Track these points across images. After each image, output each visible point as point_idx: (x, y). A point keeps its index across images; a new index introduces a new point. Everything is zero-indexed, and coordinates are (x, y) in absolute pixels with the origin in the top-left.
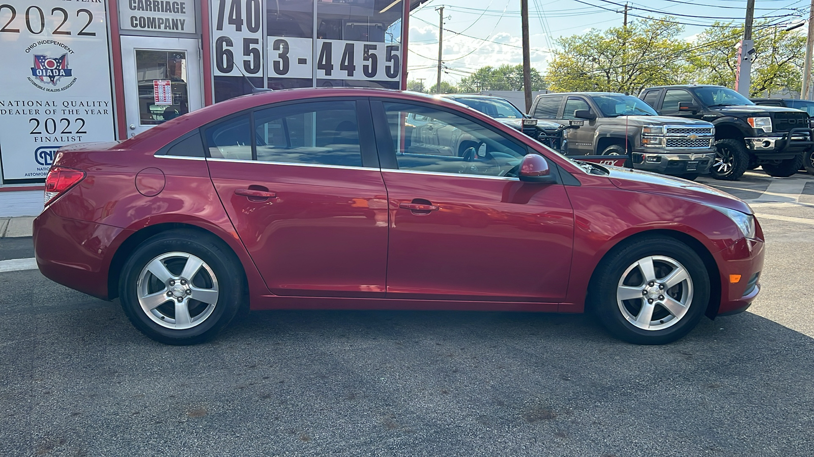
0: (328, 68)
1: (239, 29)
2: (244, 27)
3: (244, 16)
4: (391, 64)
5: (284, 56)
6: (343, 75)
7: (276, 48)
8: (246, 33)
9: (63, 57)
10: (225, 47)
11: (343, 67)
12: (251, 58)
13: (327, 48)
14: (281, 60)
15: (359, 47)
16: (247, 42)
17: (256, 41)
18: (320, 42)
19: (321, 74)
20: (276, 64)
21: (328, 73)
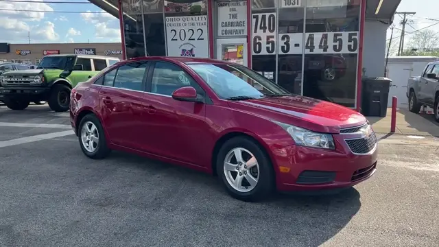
0: (312, 48)
1: (264, 32)
2: (267, 30)
3: (267, 25)
4: (352, 43)
5: (287, 43)
6: (321, 51)
7: (283, 38)
8: (268, 33)
9: (192, 50)
10: (258, 41)
11: (320, 47)
12: (270, 45)
13: (311, 39)
14: (285, 46)
15: (331, 35)
16: (268, 38)
17: (273, 37)
19: (308, 51)
20: (283, 47)
21: (312, 50)
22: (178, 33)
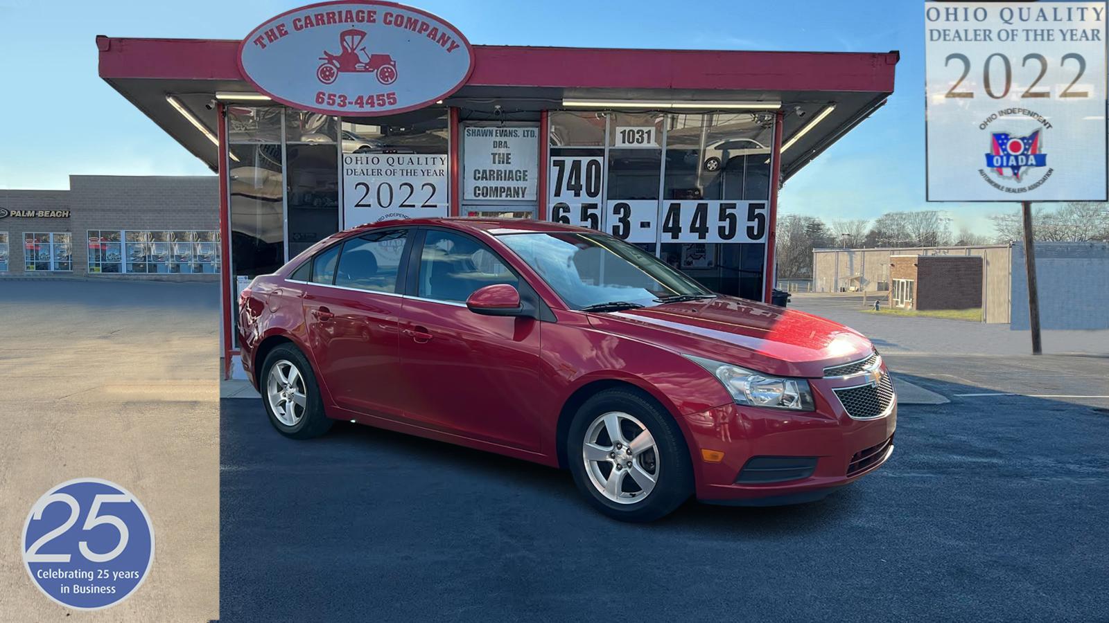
0: (676, 231)
1: (577, 195)
2: (583, 192)
3: (583, 182)
4: (755, 224)
5: (625, 221)
6: (694, 238)
7: (616, 211)
8: (585, 198)
10: (561, 214)
11: (693, 229)
12: (588, 222)
13: (675, 210)
14: (621, 225)
15: (714, 206)
16: (585, 208)
17: (594, 206)
18: (667, 204)
19: (667, 238)
20: (616, 228)
21: (675, 236)
22: (373, 191)
